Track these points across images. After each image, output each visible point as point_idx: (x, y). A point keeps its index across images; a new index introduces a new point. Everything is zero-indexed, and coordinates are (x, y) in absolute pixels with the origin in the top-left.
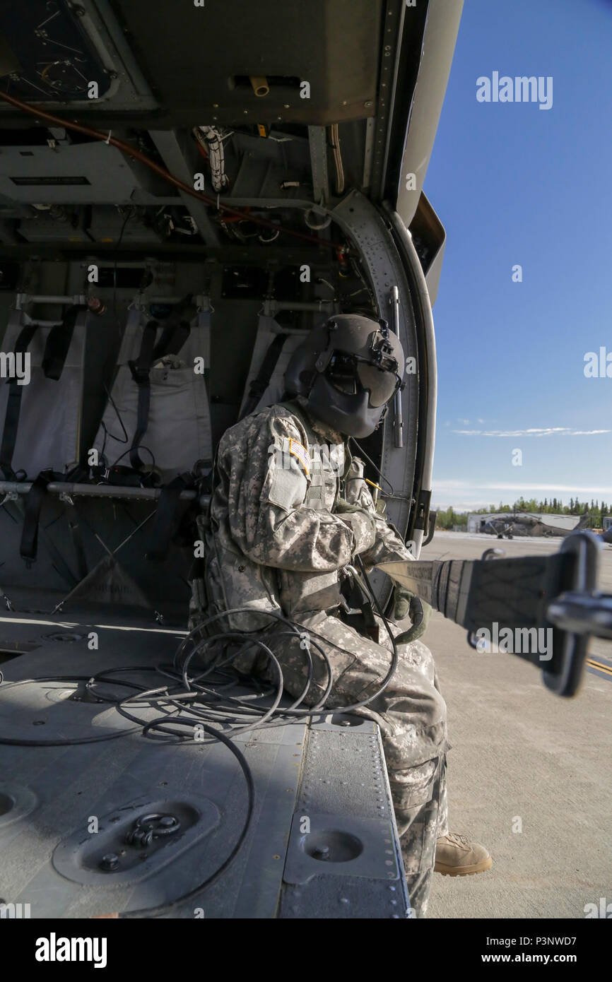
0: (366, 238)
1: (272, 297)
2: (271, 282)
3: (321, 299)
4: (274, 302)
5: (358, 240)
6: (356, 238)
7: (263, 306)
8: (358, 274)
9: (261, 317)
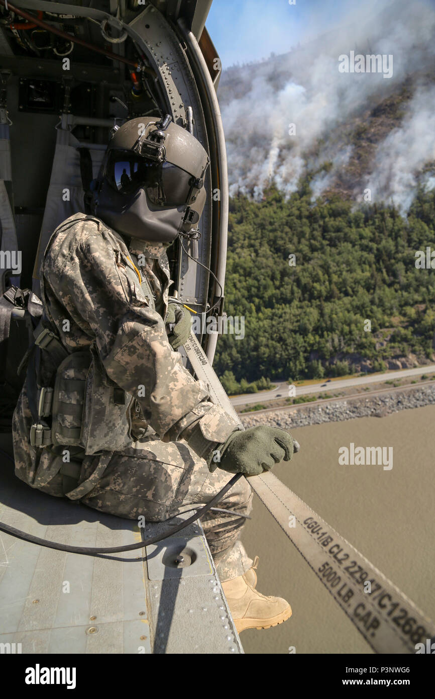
0: (161, 57)
1: (69, 112)
2: (67, 96)
3: (115, 117)
4: (71, 116)
5: (155, 58)
6: (153, 55)
7: (60, 119)
8: (150, 94)
9: (59, 130)
